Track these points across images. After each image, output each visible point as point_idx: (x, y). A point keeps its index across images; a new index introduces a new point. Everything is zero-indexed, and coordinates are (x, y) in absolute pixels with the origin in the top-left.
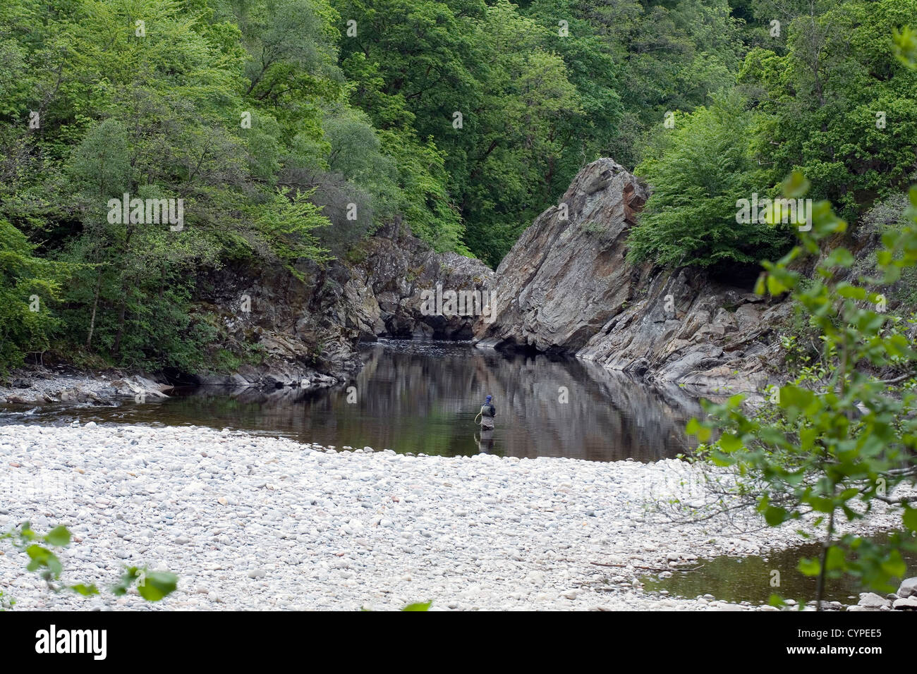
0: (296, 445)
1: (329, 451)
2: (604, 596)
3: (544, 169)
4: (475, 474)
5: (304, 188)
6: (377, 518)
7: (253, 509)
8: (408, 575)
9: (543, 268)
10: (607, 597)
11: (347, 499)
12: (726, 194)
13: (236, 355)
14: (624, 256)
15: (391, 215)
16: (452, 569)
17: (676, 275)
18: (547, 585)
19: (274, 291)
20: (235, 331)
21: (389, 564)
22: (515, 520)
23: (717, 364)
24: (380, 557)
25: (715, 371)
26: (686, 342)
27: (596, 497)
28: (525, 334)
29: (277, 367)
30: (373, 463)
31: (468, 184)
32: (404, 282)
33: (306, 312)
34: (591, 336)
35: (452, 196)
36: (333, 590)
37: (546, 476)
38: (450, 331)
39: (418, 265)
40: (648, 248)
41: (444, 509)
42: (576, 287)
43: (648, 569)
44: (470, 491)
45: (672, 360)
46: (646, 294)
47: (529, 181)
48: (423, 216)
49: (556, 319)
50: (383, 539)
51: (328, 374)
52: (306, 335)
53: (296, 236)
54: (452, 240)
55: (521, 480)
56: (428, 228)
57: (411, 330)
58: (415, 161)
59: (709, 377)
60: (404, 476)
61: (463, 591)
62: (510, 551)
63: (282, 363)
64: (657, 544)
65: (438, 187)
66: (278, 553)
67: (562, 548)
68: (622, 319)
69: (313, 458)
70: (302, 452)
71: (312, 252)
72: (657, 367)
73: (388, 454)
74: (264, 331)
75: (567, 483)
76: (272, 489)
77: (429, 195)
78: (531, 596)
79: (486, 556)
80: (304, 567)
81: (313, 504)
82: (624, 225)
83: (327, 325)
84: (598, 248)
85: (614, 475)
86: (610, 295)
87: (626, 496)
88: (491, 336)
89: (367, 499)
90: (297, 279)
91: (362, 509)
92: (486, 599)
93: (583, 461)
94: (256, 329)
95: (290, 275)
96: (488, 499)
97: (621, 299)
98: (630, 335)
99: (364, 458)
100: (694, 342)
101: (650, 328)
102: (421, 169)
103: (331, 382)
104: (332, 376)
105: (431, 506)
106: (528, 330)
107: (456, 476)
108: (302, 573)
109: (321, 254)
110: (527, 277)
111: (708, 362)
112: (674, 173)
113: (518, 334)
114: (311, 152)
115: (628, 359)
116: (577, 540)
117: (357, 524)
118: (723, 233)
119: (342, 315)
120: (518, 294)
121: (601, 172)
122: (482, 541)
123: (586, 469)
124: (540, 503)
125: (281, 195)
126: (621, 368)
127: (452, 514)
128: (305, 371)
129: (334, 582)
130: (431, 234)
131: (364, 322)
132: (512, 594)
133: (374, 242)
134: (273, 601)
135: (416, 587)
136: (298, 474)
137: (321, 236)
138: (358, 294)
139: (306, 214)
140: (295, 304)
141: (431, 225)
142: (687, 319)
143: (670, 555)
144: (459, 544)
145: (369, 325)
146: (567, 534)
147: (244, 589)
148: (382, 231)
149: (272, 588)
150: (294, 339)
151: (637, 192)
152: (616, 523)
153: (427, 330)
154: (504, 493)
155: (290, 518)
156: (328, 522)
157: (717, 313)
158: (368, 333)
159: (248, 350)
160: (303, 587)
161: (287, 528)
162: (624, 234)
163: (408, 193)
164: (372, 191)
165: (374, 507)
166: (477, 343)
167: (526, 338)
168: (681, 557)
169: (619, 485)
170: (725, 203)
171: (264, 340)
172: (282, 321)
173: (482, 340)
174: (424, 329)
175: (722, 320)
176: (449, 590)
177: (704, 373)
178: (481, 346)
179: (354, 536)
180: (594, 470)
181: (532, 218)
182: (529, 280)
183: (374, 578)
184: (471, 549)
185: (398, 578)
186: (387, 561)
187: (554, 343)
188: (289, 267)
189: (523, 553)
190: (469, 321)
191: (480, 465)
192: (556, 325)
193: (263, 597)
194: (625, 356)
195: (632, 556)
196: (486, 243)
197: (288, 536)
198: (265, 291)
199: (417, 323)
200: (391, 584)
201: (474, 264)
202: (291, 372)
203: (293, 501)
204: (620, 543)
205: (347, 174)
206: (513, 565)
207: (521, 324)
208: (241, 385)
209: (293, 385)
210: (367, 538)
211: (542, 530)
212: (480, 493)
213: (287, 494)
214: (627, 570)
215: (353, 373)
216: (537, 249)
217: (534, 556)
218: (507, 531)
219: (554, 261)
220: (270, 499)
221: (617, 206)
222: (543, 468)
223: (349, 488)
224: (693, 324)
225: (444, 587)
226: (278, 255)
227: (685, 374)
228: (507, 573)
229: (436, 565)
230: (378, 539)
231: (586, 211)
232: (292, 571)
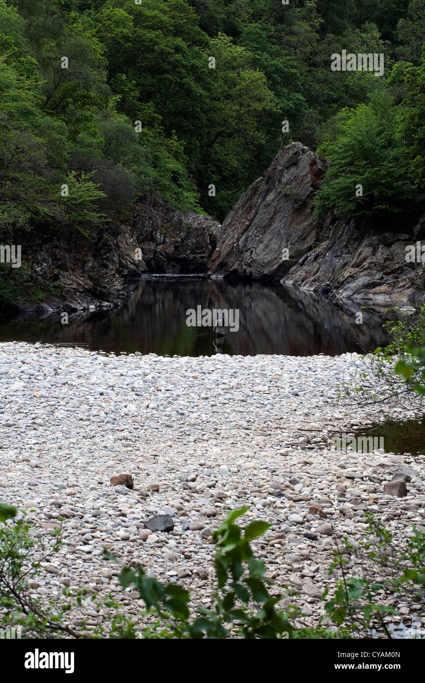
0: (87, 352)
1: (111, 356)
2: (308, 453)
3: (253, 151)
4: (213, 369)
5: (87, 171)
6: (146, 403)
7: (59, 400)
8: (169, 443)
9: (256, 221)
10: (310, 453)
11: (125, 390)
12: (381, 165)
13: (43, 290)
14: (312, 211)
15: (148, 188)
16: (201, 437)
17: (348, 223)
18: (267, 446)
19: (68, 244)
20: (41, 273)
21: (156, 435)
22: (243, 401)
23: (380, 284)
24: (150, 431)
25: (378, 289)
26: (357, 269)
27: (299, 382)
28: (245, 267)
29: (72, 297)
30: (142, 363)
31: (201, 164)
32: (158, 234)
33: (90, 258)
34: (290, 267)
35: (190, 172)
36: (117, 455)
37: (263, 368)
38: (192, 267)
39: (168, 222)
40: (328, 204)
41: (193, 395)
42: (279, 234)
43: (338, 432)
44: (210, 381)
45: (348, 283)
46: (328, 237)
47: (243, 160)
48: (170, 187)
49: (266, 256)
50: (151, 418)
51: (108, 301)
52: (92, 274)
53: (83, 205)
54: (192, 203)
55: (246, 372)
56: (174, 196)
57: (165, 268)
58: (163, 149)
59: (374, 294)
60: (164, 372)
61: (209, 453)
62: (240, 423)
63: (76, 294)
64: (343, 414)
65: (180, 166)
66: (78, 430)
67: (277, 419)
68: (312, 255)
69: (100, 362)
70: (91, 357)
71: (93, 217)
72: (337, 288)
73: (152, 357)
74: (62, 273)
75: (278, 373)
76: (72, 385)
77: (173, 172)
78: (256, 454)
79: (224, 427)
80: (97, 440)
81: (101, 394)
82: (311, 189)
83: (106, 266)
84: (293, 206)
85: (311, 366)
86: (302, 238)
87: (320, 381)
88: (220, 270)
89: (139, 390)
90: (83, 236)
91: (136, 397)
92: (225, 458)
93: (289, 357)
94: (56, 272)
95: (79, 233)
96: (223, 386)
97: (310, 241)
98: (318, 266)
99: (136, 360)
100: (363, 269)
101: (331, 260)
102: (167, 154)
103: (110, 306)
104: (111, 302)
105: (184, 393)
106: (246, 265)
107: (201, 371)
108: (95, 444)
109: (100, 217)
110: (244, 227)
111: (373, 283)
112: (346, 152)
113: (240, 267)
114: (90, 146)
115: (317, 283)
116: (287, 413)
117: (132, 407)
118: (381, 192)
119: (116, 259)
120: (238, 239)
121: (294, 152)
122: (221, 417)
123: (291, 363)
124: (260, 388)
125: (71, 177)
126: (312, 289)
127: (199, 398)
128: (92, 300)
129: (118, 449)
130: (176, 200)
131: (131, 263)
132: (244, 454)
133: (137, 207)
134: (76, 465)
135: (176, 451)
136: (89, 374)
137: (99, 204)
138: (127, 244)
139: (88, 190)
140: (83, 253)
141: (175, 193)
142: (357, 254)
143: (352, 422)
144: (204, 419)
145: (135, 265)
146: (280, 409)
147: (55, 457)
148: (142, 199)
149: (75, 456)
150: (83, 277)
151: (319, 165)
152: (314, 400)
153: (175, 267)
154: (234, 382)
155: (85, 405)
156: (112, 407)
157: (378, 249)
158: (134, 271)
159: (51, 286)
160: (96, 454)
161: (84, 413)
162: (311, 196)
163: (159, 172)
164: (134, 171)
165: (144, 395)
166: (211, 275)
167: (245, 270)
168: (360, 423)
169: (315, 373)
170: (382, 172)
171: (62, 279)
172: (74, 265)
173: (214, 273)
174: (173, 266)
175: (381, 254)
176: (199, 452)
177: (370, 291)
178: (213, 277)
179: (131, 416)
180: (297, 362)
181: (246, 186)
182: (246, 230)
183: (146, 445)
184: (213, 423)
185: (163, 445)
186: (154, 433)
187: (265, 273)
188: (78, 227)
189: (250, 424)
190: (205, 260)
191: (217, 362)
192: (266, 261)
193: (68, 463)
194: (314, 281)
195: (326, 423)
196: (215, 205)
197: (84, 418)
198: (62, 244)
199: (169, 263)
200: (158, 450)
201: (207, 220)
202: (82, 300)
203: (87, 393)
204: (317, 414)
205: (116, 160)
206: (243, 433)
207: (241, 261)
208: (48, 311)
209: (84, 310)
210: (140, 418)
211: (262, 407)
212: (218, 382)
213: (83, 388)
214: (323, 434)
215: (126, 299)
216: (251, 208)
217: (258, 426)
218: (238, 409)
219: (263, 216)
220: (71, 392)
221: (306, 175)
222: (261, 363)
223: (126, 383)
224: (362, 256)
225: (195, 450)
226: (70, 219)
227: (357, 292)
228: (239, 439)
229: (189, 435)
230: (147, 418)
231: (284, 180)
232: (88, 443)
